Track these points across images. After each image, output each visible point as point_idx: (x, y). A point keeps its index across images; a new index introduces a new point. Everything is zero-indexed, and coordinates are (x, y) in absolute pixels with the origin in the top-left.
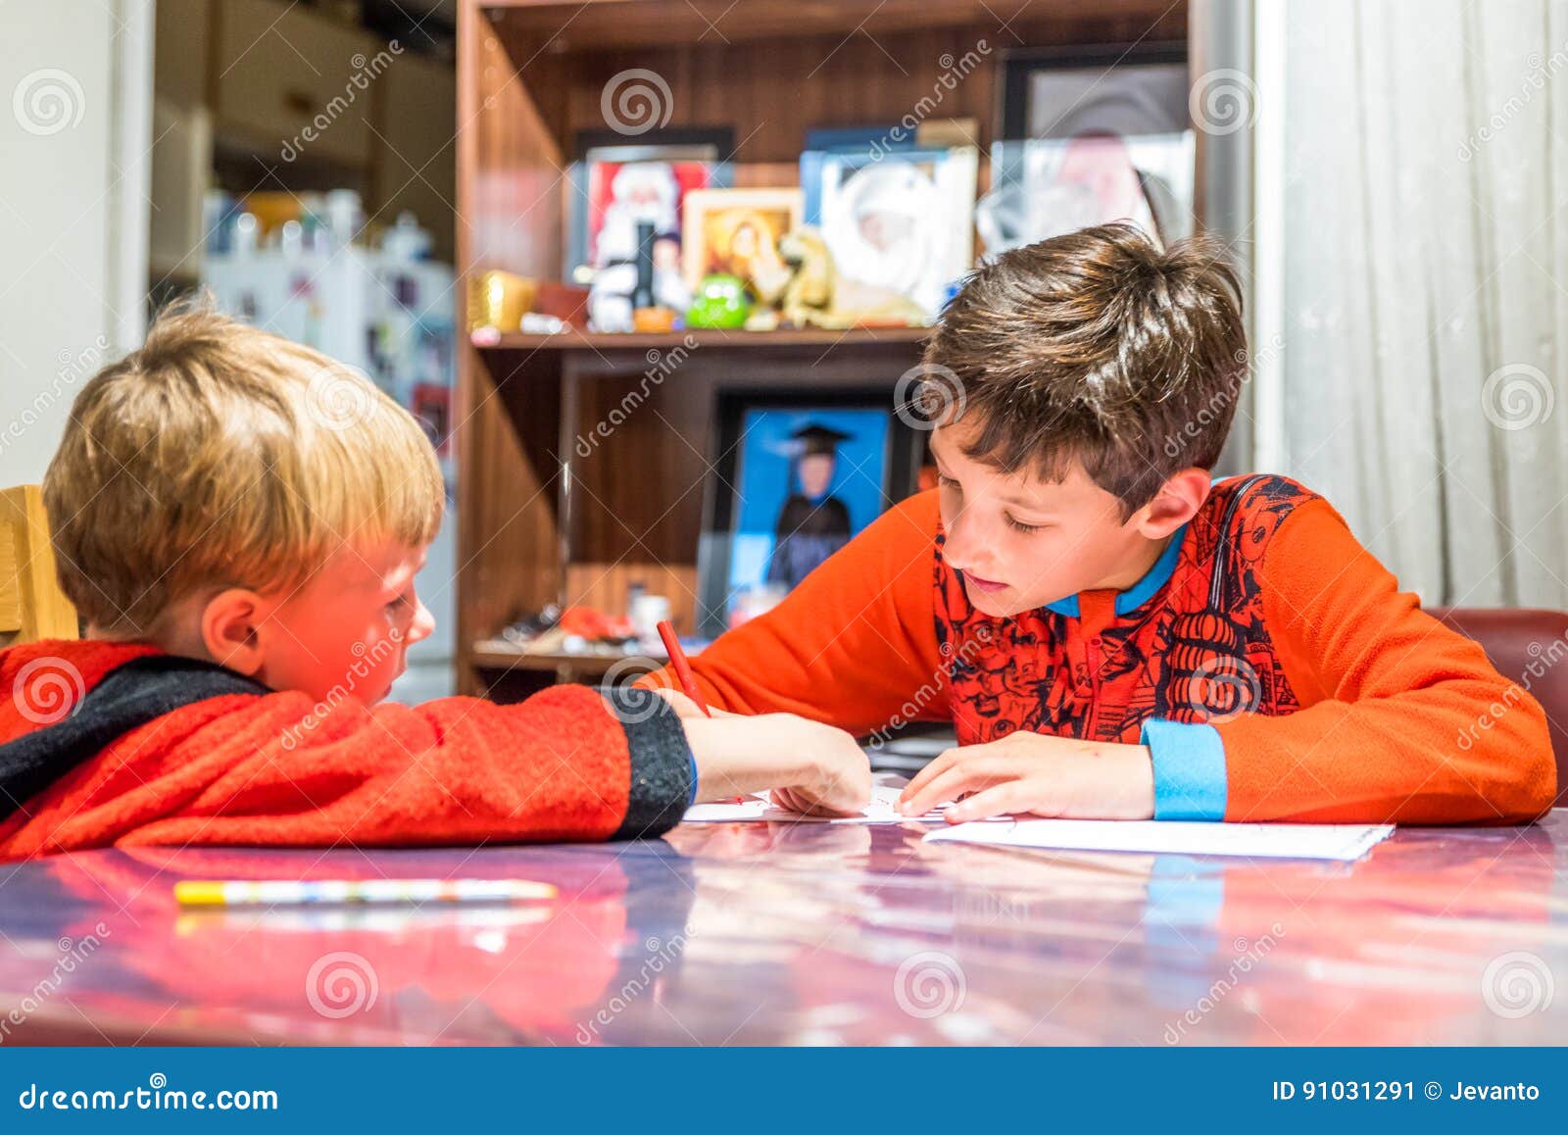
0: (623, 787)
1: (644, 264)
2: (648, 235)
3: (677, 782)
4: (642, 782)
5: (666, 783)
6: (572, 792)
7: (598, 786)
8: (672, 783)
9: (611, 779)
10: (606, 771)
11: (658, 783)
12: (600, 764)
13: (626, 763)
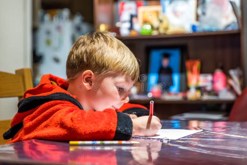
0: (114, 130)
1: (131, 22)
2: (132, 16)
3: (128, 131)
4: (119, 129)
5: (125, 131)
6: (102, 129)
7: (108, 128)
8: (127, 131)
9: (111, 127)
10: (111, 125)
11: (123, 130)
12: (110, 124)
13: (116, 124)
